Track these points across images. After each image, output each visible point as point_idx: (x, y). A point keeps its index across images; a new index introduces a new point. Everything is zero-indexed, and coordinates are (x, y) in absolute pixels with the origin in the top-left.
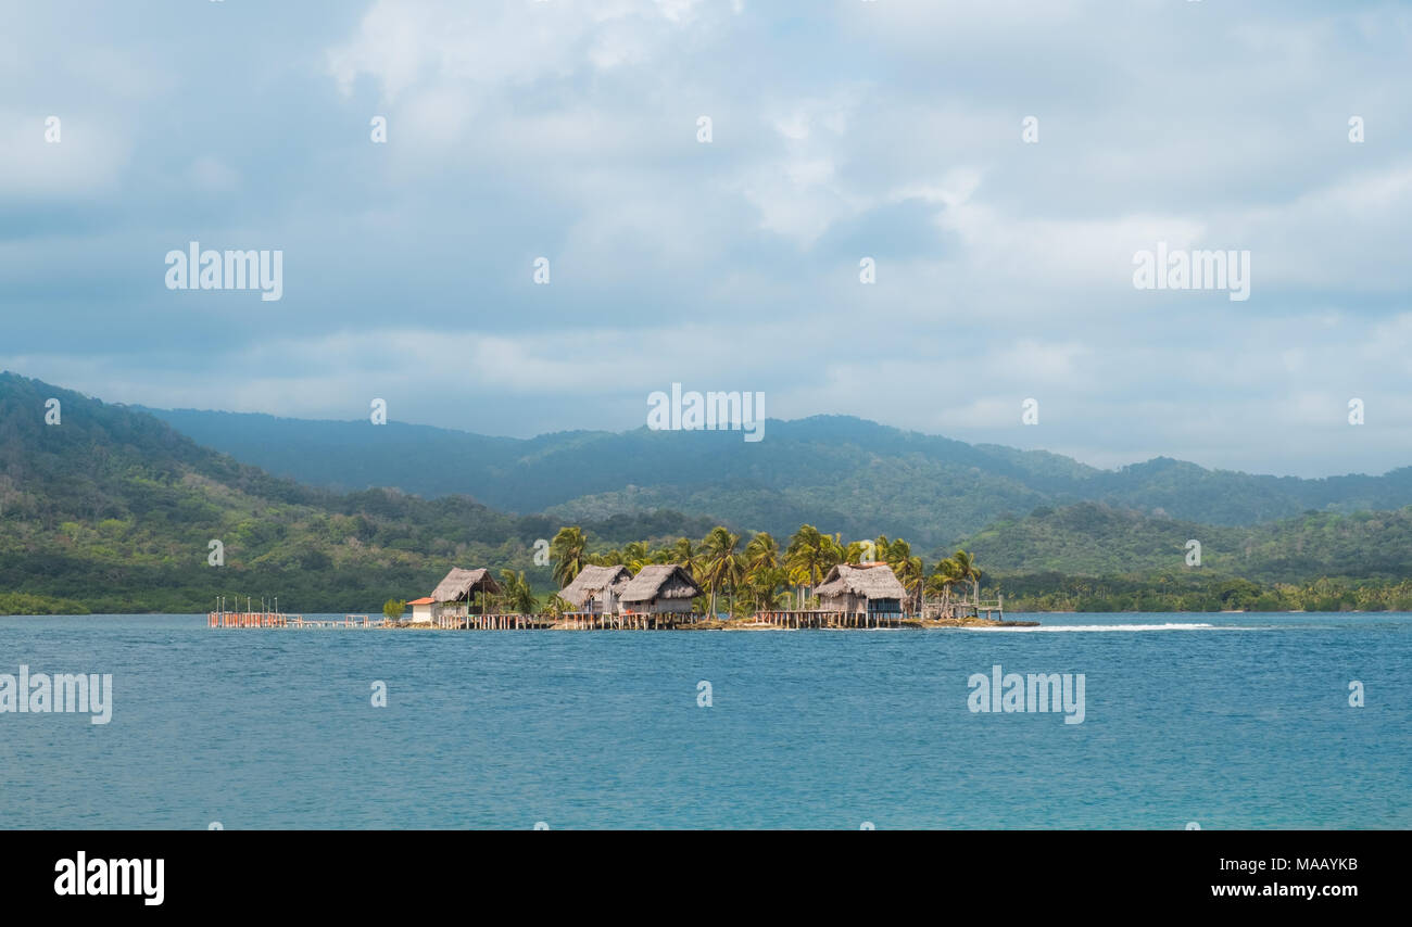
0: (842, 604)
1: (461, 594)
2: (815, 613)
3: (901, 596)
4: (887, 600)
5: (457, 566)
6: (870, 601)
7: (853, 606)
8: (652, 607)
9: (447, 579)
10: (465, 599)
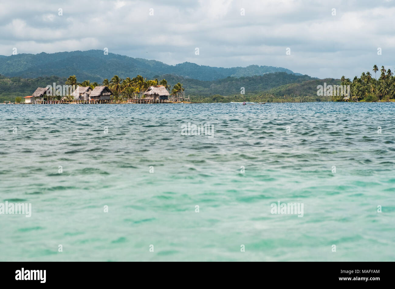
0: (152, 97)
1: (41, 94)
2: (145, 100)
3: (168, 95)
4: (164, 96)
5: (39, 87)
6: (160, 96)
7: (155, 98)
8: (99, 98)
9: (36, 91)
10: (42, 96)
